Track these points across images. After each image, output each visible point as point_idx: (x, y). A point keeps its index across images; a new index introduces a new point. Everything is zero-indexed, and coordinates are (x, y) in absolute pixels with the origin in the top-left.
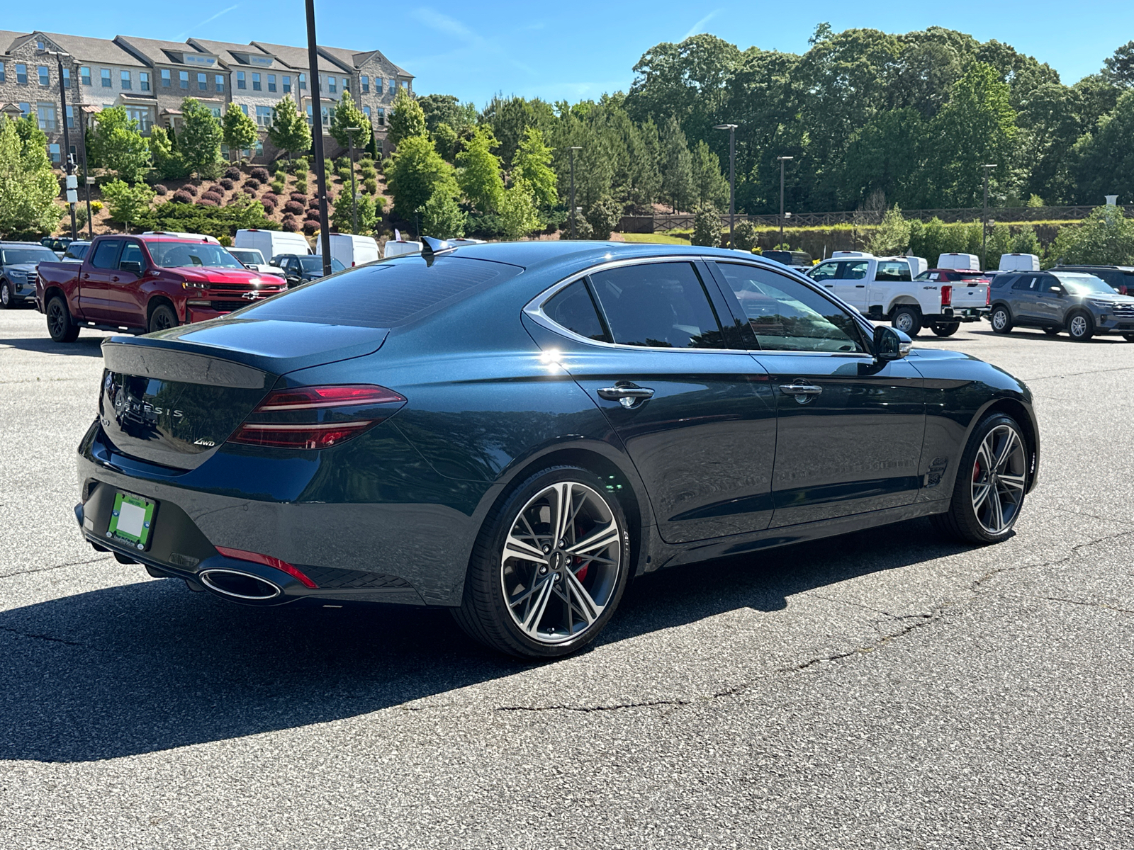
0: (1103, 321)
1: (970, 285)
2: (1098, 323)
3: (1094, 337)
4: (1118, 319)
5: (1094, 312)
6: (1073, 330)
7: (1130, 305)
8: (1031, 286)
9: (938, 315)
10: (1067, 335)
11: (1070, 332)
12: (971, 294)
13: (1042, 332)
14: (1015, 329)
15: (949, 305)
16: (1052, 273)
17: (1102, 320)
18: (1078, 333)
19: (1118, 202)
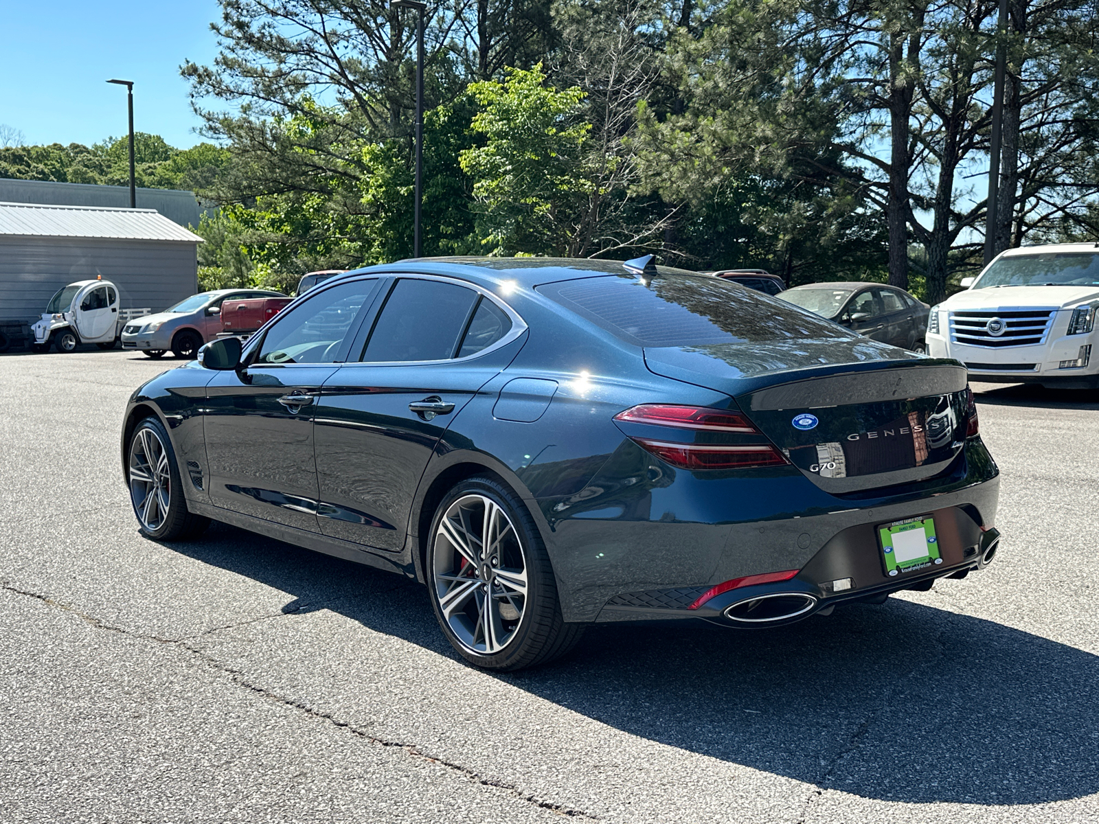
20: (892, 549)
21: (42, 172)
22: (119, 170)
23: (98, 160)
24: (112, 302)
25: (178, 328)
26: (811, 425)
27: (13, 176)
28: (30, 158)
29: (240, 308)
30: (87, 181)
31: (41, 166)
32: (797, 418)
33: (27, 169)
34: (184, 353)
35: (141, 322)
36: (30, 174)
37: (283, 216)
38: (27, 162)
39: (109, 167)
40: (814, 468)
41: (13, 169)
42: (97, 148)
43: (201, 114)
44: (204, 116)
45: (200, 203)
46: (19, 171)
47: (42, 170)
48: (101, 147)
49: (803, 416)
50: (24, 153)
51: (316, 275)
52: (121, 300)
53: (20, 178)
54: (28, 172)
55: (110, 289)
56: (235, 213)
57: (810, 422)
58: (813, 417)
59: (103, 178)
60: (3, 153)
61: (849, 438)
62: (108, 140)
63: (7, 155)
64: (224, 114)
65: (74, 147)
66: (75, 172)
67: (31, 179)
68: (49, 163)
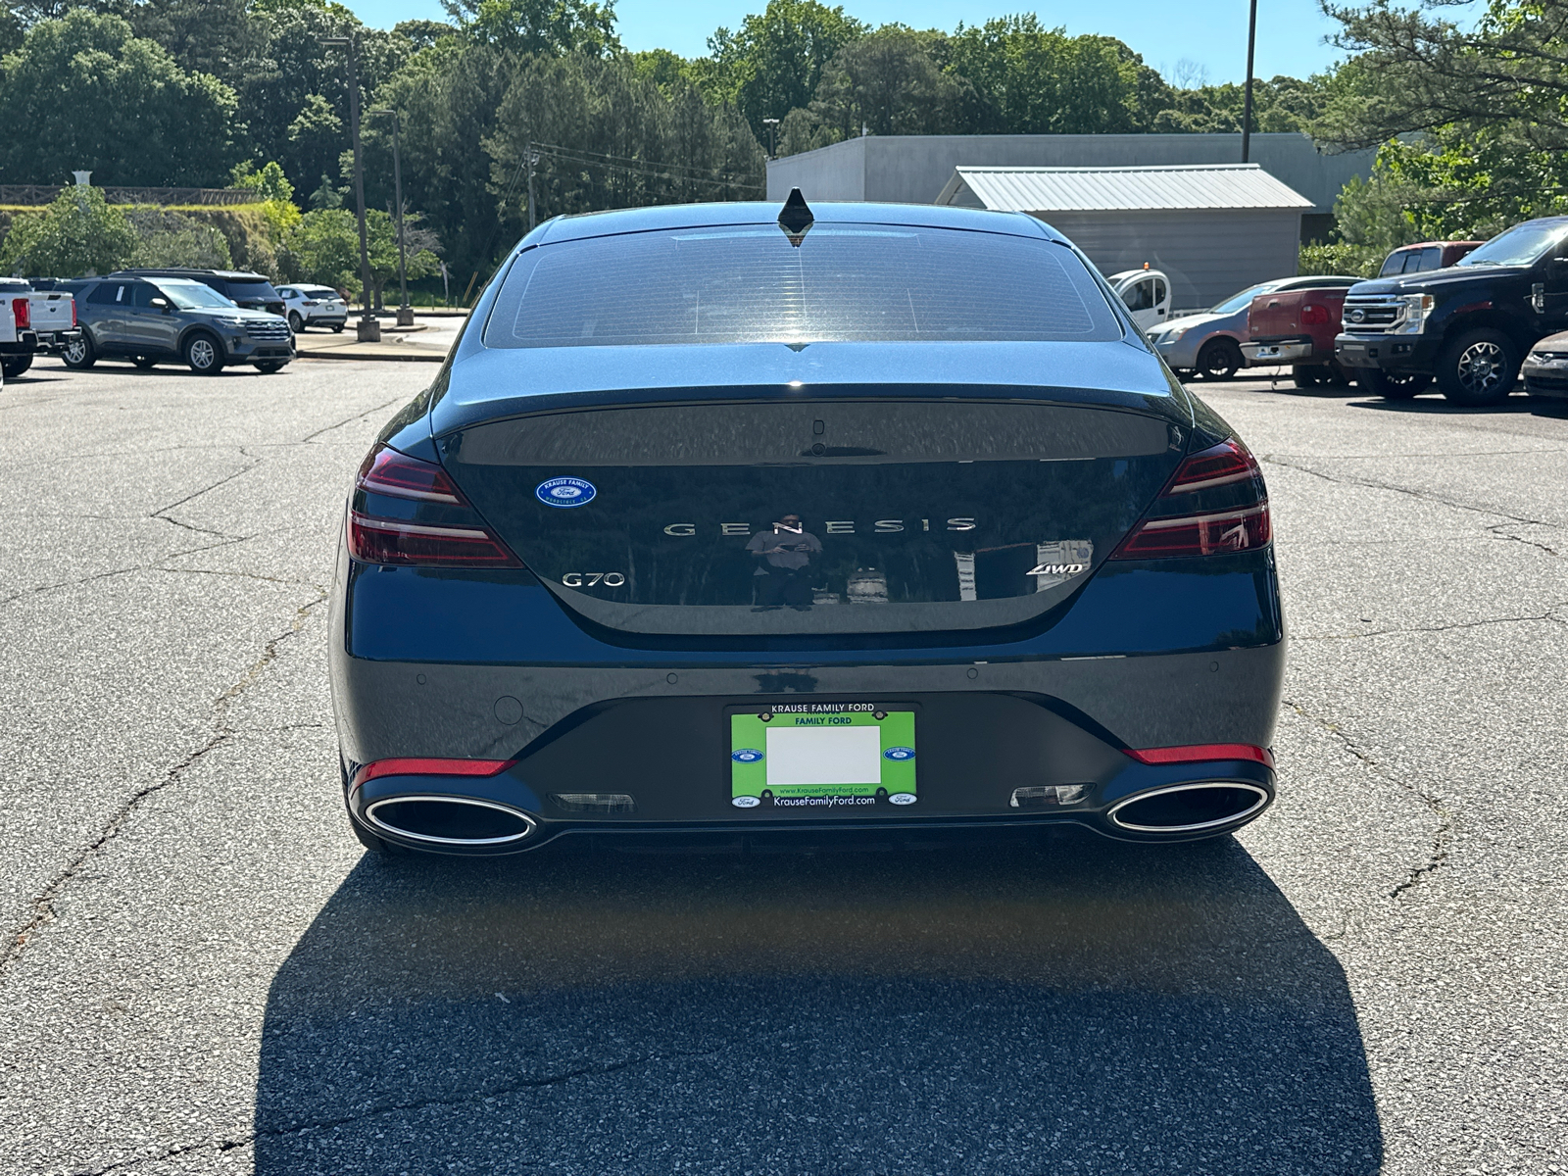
0: (237, 345)
1: (51, 298)
2: (231, 349)
3: (226, 369)
4: (254, 342)
5: (223, 334)
6: (194, 361)
7: (266, 323)
8: (119, 298)
9: (12, 343)
10: (188, 368)
11: (192, 365)
12: (53, 310)
13: (132, 365)
14: (98, 363)
15: (28, 328)
16: (146, 279)
17: (235, 344)
18: (202, 364)
19: (93, 182)
20: (759, 757)
21: (1226, 122)
22: (1334, 109)
23: (1307, 98)
24: (1160, 299)
25: (1208, 336)
26: (577, 499)
27: (1187, 130)
28: (1213, 103)
29: (1272, 304)
30: (1285, 128)
31: (1225, 113)
32: (547, 484)
33: (1206, 118)
34: (1214, 372)
35: (1162, 328)
36: (1210, 125)
37: (1476, 161)
38: (1208, 108)
39: (1323, 106)
40: (571, 580)
41: (1187, 120)
42: (1315, 79)
43: (1334, 15)
44: (1339, 17)
45: (1319, 149)
46: (1196, 122)
47: (1226, 117)
48: (1321, 78)
49: (563, 480)
50: (1207, 96)
51: (1407, 251)
52: (1173, 297)
53: (1196, 132)
54: (1207, 122)
55: (1159, 281)
56: (1401, 161)
57: (577, 492)
58: (587, 484)
59: (1310, 123)
60: (1178, 99)
61: (668, 531)
62: (1333, 67)
63: (1183, 101)
64: (1368, 11)
65: (1278, 80)
66: (1271, 118)
67: (1210, 132)
68: (1236, 108)
